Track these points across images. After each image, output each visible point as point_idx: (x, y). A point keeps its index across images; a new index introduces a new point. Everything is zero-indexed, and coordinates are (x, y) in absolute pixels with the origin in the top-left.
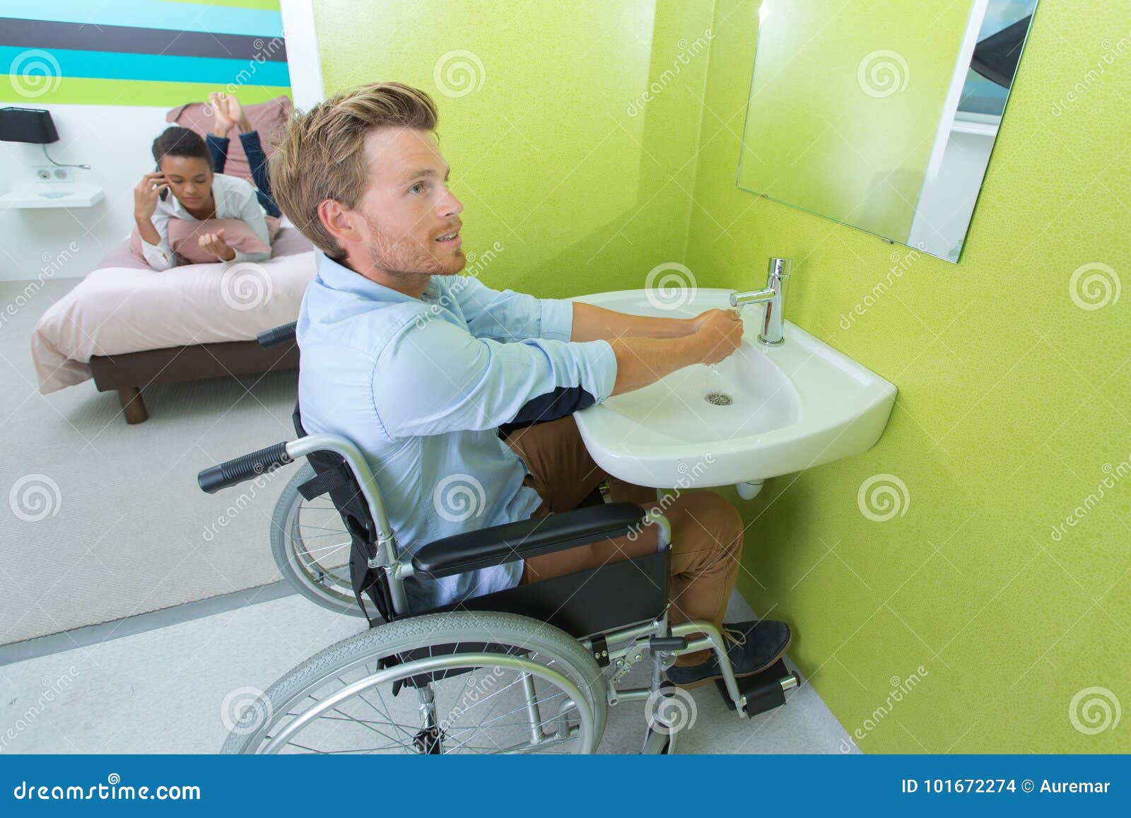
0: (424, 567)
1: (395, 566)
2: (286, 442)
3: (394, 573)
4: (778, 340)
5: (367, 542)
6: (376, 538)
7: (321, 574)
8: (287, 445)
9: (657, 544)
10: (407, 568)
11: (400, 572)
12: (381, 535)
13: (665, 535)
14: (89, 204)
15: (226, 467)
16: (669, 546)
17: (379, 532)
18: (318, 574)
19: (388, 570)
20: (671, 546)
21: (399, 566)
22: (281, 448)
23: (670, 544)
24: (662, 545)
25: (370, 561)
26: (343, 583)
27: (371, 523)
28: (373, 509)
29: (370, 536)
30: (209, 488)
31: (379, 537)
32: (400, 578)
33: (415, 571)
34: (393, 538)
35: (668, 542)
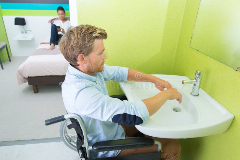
0: (95, 148)
4: (196, 95)
5: (82, 140)
7: (70, 140)
8: (65, 116)
9: (157, 149)
10: (91, 148)
11: (89, 149)
13: (160, 148)
14: (31, 40)
15: (51, 120)
17: (85, 139)
19: (86, 148)
21: (89, 147)
22: (63, 116)
23: (161, 150)
24: (159, 150)
25: (82, 145)
26: (75, 143)
27: (83, 136)
28: (84, 133)
30: (47, 124)
33: (93, 149)
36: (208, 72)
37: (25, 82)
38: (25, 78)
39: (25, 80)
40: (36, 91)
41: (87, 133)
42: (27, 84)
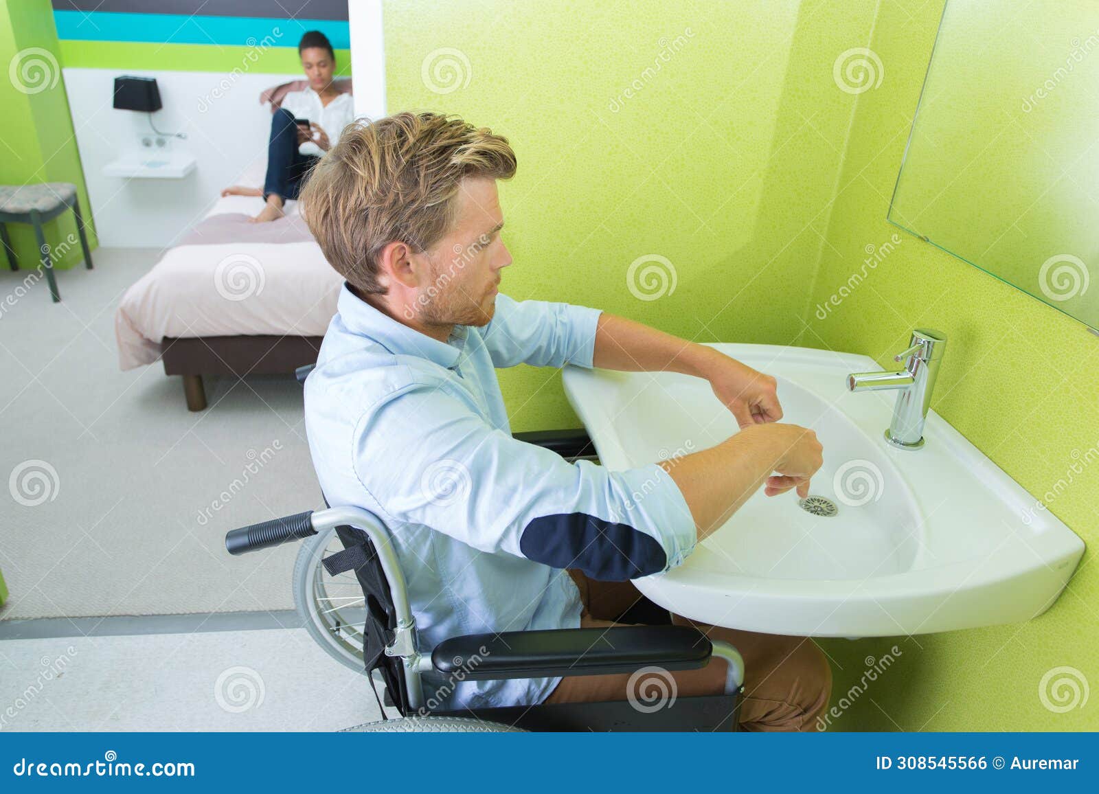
0: (444, 665)
1: (413, 658)
2: (312, 512)
3: (412, 664)
4: (912, 441)
5: (386, 628)
6: (395, 625)
7: (338, 624)
8: (313, 515)
9: (725, 681)
10: (425, 662)
11: (418, 665)
12: (401, 623)
13: (736, 674)
14: (181, 175)
15: (252, 530)
16: (739, 689)
17: (399, 620)
18: (335, 623)
19: (406, 661)
20: (743, 689)
21: (418, 658)
22: (306, 517)
23: (741, 686)
24: (730, 687)
25: (387, 649)
27: (392, 608)
28: (395, 594)
29: (389, 621)
30: (234, 550)
31: (398, 625)
32: (417, 671)
33: (433, 667)
34: (414, 628)
35: (739, 683)
36: (969, 339)
37: (150, 360)
38: (149, 343)
39: (151, 351)
40: (198, 402)
41: (412, 595)
42: (157, 369)
